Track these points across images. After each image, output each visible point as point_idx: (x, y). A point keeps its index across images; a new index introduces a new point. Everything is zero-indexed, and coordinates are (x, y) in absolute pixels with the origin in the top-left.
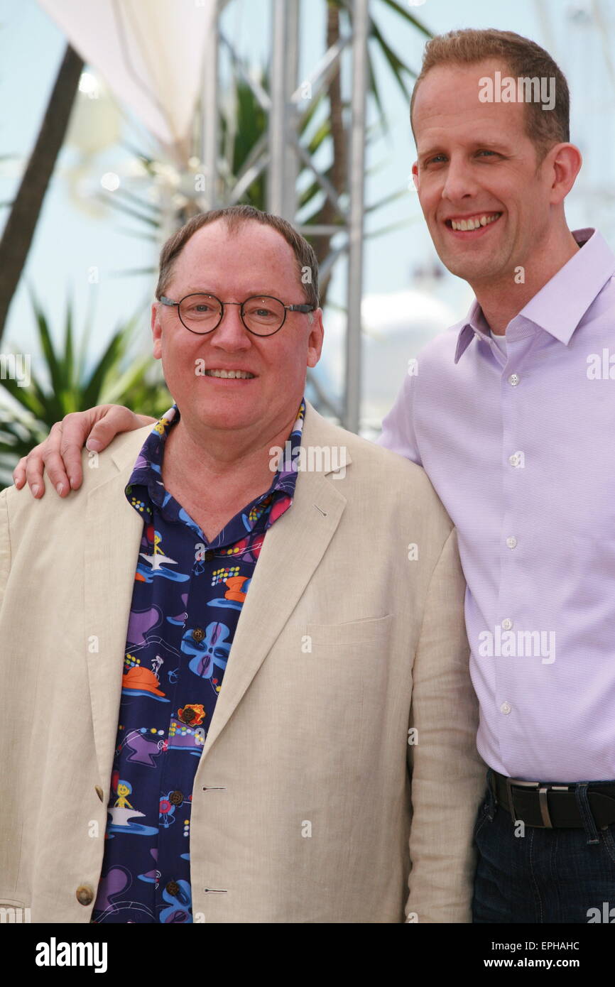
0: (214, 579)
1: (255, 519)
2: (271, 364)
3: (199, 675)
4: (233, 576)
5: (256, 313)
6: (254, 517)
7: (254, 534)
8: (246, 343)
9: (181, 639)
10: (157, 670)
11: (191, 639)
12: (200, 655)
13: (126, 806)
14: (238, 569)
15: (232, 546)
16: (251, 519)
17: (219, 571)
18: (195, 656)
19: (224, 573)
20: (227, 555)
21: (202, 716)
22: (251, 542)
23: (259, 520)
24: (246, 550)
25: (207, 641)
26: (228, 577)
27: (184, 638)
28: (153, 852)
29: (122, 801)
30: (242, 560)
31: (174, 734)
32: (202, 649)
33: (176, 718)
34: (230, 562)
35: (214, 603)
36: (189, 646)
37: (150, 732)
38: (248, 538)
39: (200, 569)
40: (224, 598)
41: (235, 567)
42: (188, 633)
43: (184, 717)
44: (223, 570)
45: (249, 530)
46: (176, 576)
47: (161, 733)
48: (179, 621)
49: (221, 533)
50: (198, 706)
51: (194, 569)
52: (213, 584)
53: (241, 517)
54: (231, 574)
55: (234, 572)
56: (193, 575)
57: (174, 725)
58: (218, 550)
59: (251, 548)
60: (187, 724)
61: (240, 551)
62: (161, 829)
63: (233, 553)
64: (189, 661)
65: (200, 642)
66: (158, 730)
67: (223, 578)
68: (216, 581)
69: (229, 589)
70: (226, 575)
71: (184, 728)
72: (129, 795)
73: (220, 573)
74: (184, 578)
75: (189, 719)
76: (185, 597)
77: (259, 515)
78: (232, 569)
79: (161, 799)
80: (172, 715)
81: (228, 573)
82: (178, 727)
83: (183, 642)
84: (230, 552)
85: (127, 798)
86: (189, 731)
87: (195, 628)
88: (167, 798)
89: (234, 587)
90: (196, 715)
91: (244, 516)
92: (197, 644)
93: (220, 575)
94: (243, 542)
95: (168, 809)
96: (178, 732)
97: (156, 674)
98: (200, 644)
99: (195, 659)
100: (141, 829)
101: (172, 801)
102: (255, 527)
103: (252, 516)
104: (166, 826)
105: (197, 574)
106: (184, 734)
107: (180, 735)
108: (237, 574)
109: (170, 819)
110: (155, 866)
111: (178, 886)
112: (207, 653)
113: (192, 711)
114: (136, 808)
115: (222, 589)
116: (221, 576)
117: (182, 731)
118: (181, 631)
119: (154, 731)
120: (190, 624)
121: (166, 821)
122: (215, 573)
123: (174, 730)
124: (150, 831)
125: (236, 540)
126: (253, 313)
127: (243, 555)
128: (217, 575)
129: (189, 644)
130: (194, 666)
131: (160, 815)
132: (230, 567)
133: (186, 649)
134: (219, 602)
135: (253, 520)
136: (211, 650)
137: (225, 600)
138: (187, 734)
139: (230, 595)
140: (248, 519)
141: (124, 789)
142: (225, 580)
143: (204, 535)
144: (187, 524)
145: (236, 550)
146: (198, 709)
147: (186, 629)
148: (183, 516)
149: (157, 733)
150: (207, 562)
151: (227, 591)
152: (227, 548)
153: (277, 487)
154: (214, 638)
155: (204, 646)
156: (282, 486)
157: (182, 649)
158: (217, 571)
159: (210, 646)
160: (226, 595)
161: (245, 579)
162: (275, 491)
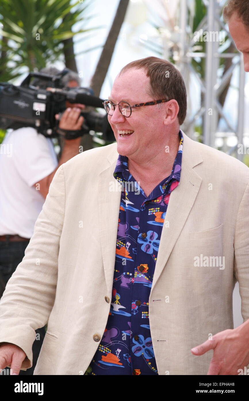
0: (149, 212)
1: (165, 188)
3: (145, 252)
4: (157, 212)
6: (164, 188)
7: (165, 194)
9: (137, 238)
10: (128, 248)
11: (141, 237)
12: (145, 244)
13: (118, 304)
14: (159, 208)
15: (156, 199)
17: (151, 209)
18: (143, 244)
19: (153, 210)
20: (154, 202)
21: (147, 269)
22: (164, 198)
23: (166, 188)
24: (162, 201)
25: (148, 238)
26: (155, 212)
28: (129, 323)
29: (117, 302)
30: (160, 205)
31: (136, 277)
32: (146, 241)
33: (137, 270)
34: (155, 206)
35: (150, 222)
36: (141, 240)
37: (127, 274)
38: (162, 196)
39: (143, 208)
40: (155, 221)
41: (158, 208)
42: (140, 235)
43: (140, 270)
44: (153, 209)
45: (163, 193)
46: (134, 210)
47: (131, 274)
48: (136, 228)
49: (151, 193)
50: (145, 265)
51: (141, 209)
52: (149, 214)
53: (159, 187)
54: (156, 211)
55: (157, 210)
56: (141, 211)
57: (136, 273)
58: (150, 201)
59: (164, 200)
60: (141, 272)
61: (159, 201)
62: (132, 314)
63: (156, 202)
64: (141, 246)
65: (145, 238)
66: (130, 273)
67: (153, 212)
68: (150, 213)
69: (156, 217)
70: (154, 211)
71: (140, 274)
72: (119, 299)
73: (152, 210)
75: (142, 270)
76: (138, 219)
77: (166, 186)
78: (157, 209)
79: (132, 303)
80: (135, 269)
81: (155, 210)
82: (138, 274)
83: (138, 239)
84: (155, 201)
85: (119, 300)
86: (142, 275)
87: (143, 232)
88: (135, 303)
89: (158, 216)
90: (144, 268)
91: (160, 186)
92: (144, 239)
93: (152, 211)
94: (160, 198)
95: (135, 307)
96: (138, 276)
97: (127, 250)
98: (145, 239)
100: (124, 313)
101: (137, 304)
102: (165, 191)
103: (164, 187)
104: (135, 314)
105: (142, 210)
106: (140, 276)
107: (139, 277)
108: (159, 211)
109: (136, 311)
110: (129, 329)
111: (139, 337)
112: (148, 243)
113: (143, 267)
114: (122, 305)
115: (153, 217)
116: (153, 211)
117: (139, 275)
118: (137, 233)
119: (128, 273)
120: (141, 231)
121: (134, 312)
122: (149, 210)
123: (136, 275)
124: (128, 315)
125: (158, 197)
127: (161, 203)
129: (141, 239)
130: (143, 248)
131: (132, 309)
133: (140, 241)
134: (153, 223)
135: (164, 189)
136: (150, 242)
137: (155, 222)
138: (141, 276)
139: (157, 220)
140: (162, 188)
141: (118, 297)
142: (154, 213)
143: (145, 194)
145: (158, 201)
146: (145, 266)
147: (139, 233)
149: (129, 274)
150: (146, 205)
151: (156, 218)
152: (154, 200)
153: (173, 177)
154: (152, 237)
155: (147, 240)
156: (175, 176)
157: (138, 241)
158: (150, 209)
159: (150, 241)
160: (155, 220)
161: (162, 213)
162: (173, 178)
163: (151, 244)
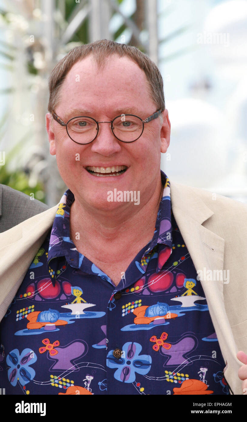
0: (124, 311)
1: (146, 264)
2: (138, 158)
3: (122, 381)
4: (138, 307)
5: (122, 124)
7: (148, 275)
8: (117, 147)
11: (113, 358)
12: (121, 367)
14: (140, 301)
15: (133, 286)
16: (143, 264)
17: (127, 305)
18: (117, 369)
19: (131, 305)
20: (130, 292)
22: (147, 281)
23: (149, 263)
24: (144, 287)
25: (124, 356)
26: (134, 308)
27: (107, 357)
30: (142, 295)
34: (134, 297)
35: (127, 328)
38: (144, 278)
39: (113, 306)
40: (134, 323)
41: (138, 300)
42: (110, 353)
44: (130, 304)
45: (143, 273)
46: (95, 314)
52: (123, 315)
53: (135, 264)
54: (136, 306)
55: (138, 304)
56: (108, 312)
58: (124, 290)
59: (147, 285)
61: (140, 289)
63: (135, 291)
64: (114, 373)
65: (120, 358)
67: (131, 309)
68: (125, 312)
69: (136, 316)
70: (133, 307)
73: (128, 306)
74: (101, 314)
76: (104, 328)
77: (148, 261)
78: (136, 302)
81: (134, 305)
83: (107, 360)
84: (132, 290)
87: (114, 349)
89: (139, 315)
91: (137, 263)
92: (118, 360)
93: (127, 308)
94: (140, 282)
97: (88, 389)
98: (120, 360)
99: (118, 370)
102: (147, 270)
103: (143, 262)
105: (111, 309)
108: (140, 305)
112: (126, 365)
115: (131, 318)
116: (129, 308)
118: (104, 352)
120: (111, 346)
122: (123, 307)
125: (135, 281)
126: (120, 125)
127: (143, 290)
128: (125, 308)
129: (112, 361)
130: (118, 376)
132: (135, 301)
133: (111, 365)
134: (131, 327)
135: (144, 265)
136: (129, 363)
137: (135, 325)
139: (138, 321)
140: (140, 265)
142: (132, 311)
143: (112, 281)
144: (99, 275)
145: (137, 288)
147: (108, 350)
148: (95, 270)
150: (116, 300)
151: (135, 318)
152: (130, 287)
153: (159, 241)
154: (130, 354)
155: (123, 361)
156: (163, 240)
157: (107, 365)
158: (125, 305)
159: (128, 360)
160: (135, 321)
161: (146, 307)
162: (158, 244)
163: (131, 366)
